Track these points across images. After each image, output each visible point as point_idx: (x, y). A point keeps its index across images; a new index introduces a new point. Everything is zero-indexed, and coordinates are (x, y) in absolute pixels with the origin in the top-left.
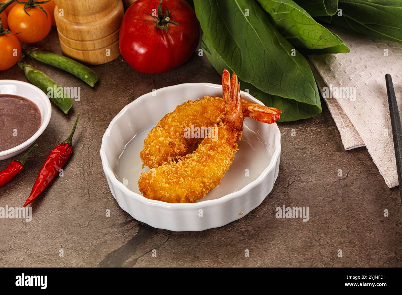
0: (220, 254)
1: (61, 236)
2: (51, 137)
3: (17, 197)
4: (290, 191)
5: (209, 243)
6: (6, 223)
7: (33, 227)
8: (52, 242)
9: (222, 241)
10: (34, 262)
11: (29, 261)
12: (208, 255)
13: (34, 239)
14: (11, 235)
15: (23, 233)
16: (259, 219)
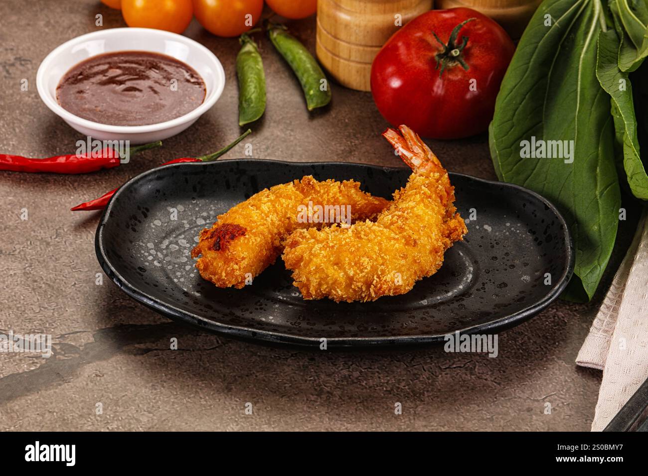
0: (263, 402)
1: (86, 272)
2: (197, 147)
3: (81, 197)
4: (442, 377)
5: (264, 381)
6: (36, 221)
7: (64, 243)
8: (69, 273)
9: (283, 388)
10: (24, 285)
11: (19, 279)
12: (247, 394)
13: (51, 258)
14: (28, 237)
15: (44, 243)
16: (363, 387)
